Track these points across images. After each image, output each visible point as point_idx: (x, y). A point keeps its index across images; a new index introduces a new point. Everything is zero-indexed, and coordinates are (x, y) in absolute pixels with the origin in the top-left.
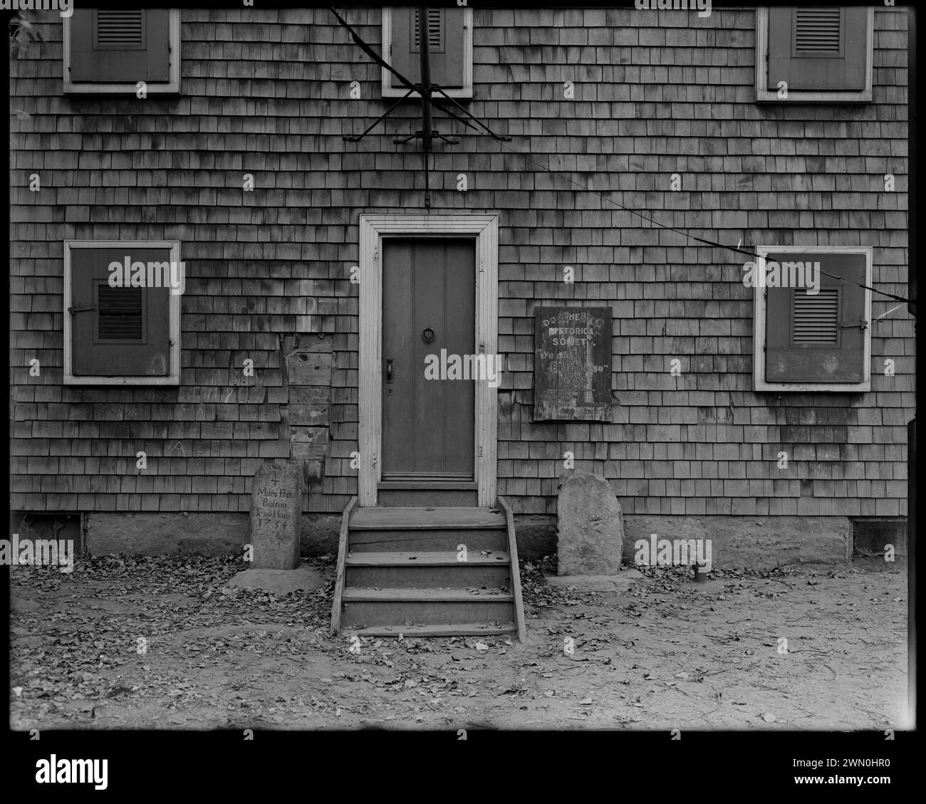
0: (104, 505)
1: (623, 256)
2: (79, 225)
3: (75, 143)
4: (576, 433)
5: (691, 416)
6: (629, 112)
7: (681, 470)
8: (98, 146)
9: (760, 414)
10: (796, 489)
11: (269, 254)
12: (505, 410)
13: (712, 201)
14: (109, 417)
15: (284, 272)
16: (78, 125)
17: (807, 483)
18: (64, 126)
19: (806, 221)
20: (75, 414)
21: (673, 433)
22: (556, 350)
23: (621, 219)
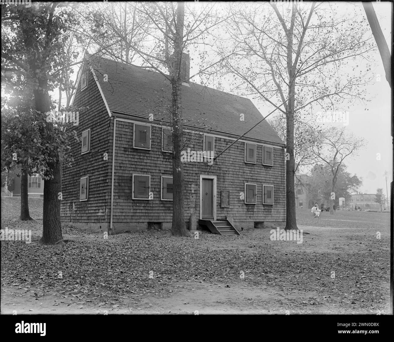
0: (166, 221)
1: (230, 183)
2: (163, 173)
3: (162, 160)
4: (225, 209)
5: (238, 207)
6: (231, 162)
7: (237, 215)
8: (165, 160)
9: (245, 207)
10: (249, 218)
11: (188, 180)
12: (217, 206)
13: (240, 176)
14: (166, 206)
15: (190, 183)
16: (162, 157)
17: (250, 217)
18: (161, 157)
19: (250, 180)
20: (161, 205)
21: (236, 210)
22: (223, 197)
23: (230, 178)
